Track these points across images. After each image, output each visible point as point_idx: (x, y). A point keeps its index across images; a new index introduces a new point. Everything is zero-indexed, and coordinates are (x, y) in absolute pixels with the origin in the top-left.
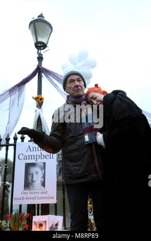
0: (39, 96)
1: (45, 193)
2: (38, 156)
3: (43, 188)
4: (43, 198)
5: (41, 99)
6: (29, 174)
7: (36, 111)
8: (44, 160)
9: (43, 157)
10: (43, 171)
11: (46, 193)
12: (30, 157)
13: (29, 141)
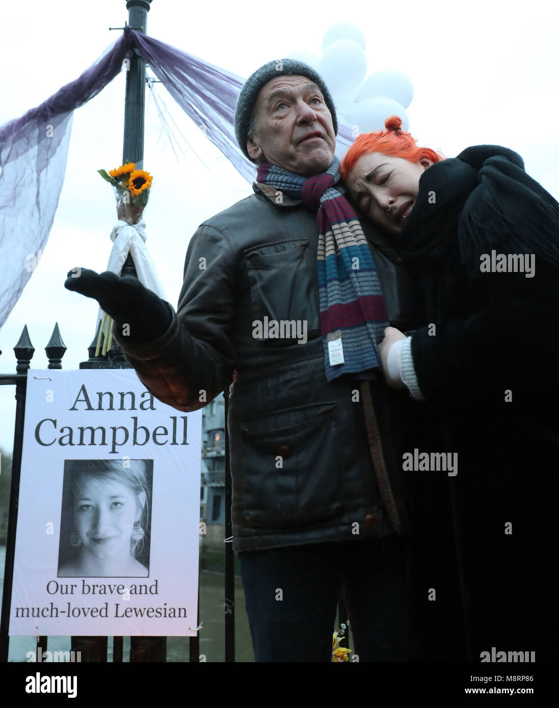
0: (131, 166)
1: (148, 590)
2: (120, 435)
3: (140, 569)
4: (138, 612)
5: (141, 181)
6: (82, 508)
7: (115, 234)
8: (149, 451)
9: (141, 434)
10: (143, 496)
11: (154, 590)
12: (87, 434)
13: (83, 366)
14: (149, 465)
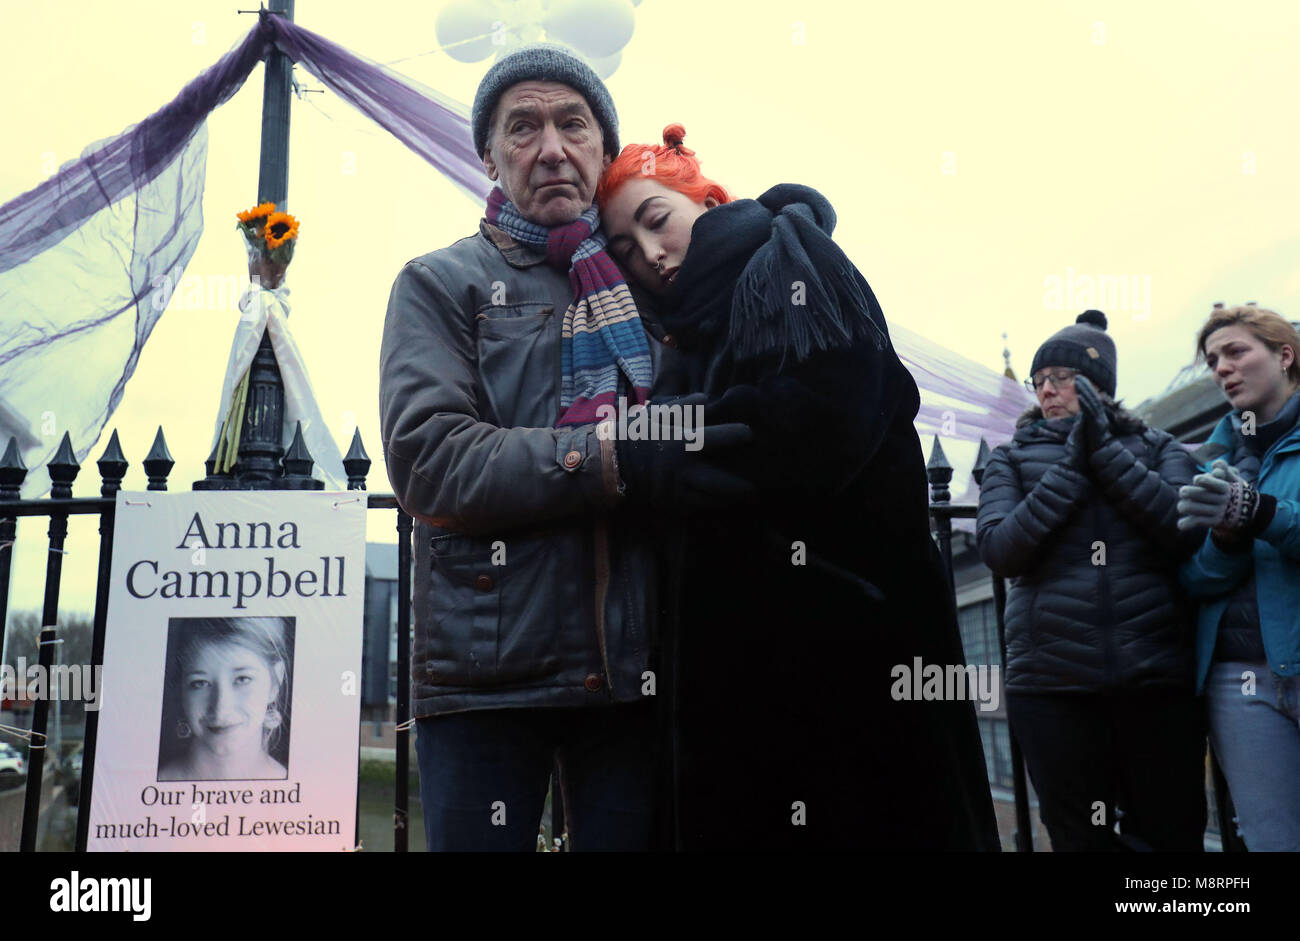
0: (269, 207)
1: (286, 798)
2: (249, 583)
3: (276, 769)
4: (272, 828)
5: (282, 228)
6: (194, 685)
7: (244, 303)
8: (290, 605)
9: (279, 583)
10: (280, 667)
11: (294, 796)
12: (202, 581)
13: (197, 486)
14: (290, 623)
